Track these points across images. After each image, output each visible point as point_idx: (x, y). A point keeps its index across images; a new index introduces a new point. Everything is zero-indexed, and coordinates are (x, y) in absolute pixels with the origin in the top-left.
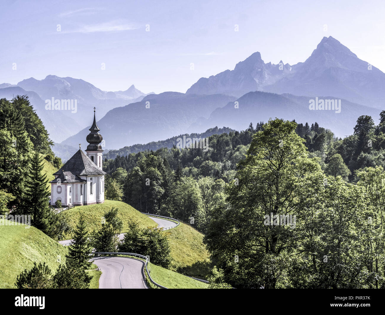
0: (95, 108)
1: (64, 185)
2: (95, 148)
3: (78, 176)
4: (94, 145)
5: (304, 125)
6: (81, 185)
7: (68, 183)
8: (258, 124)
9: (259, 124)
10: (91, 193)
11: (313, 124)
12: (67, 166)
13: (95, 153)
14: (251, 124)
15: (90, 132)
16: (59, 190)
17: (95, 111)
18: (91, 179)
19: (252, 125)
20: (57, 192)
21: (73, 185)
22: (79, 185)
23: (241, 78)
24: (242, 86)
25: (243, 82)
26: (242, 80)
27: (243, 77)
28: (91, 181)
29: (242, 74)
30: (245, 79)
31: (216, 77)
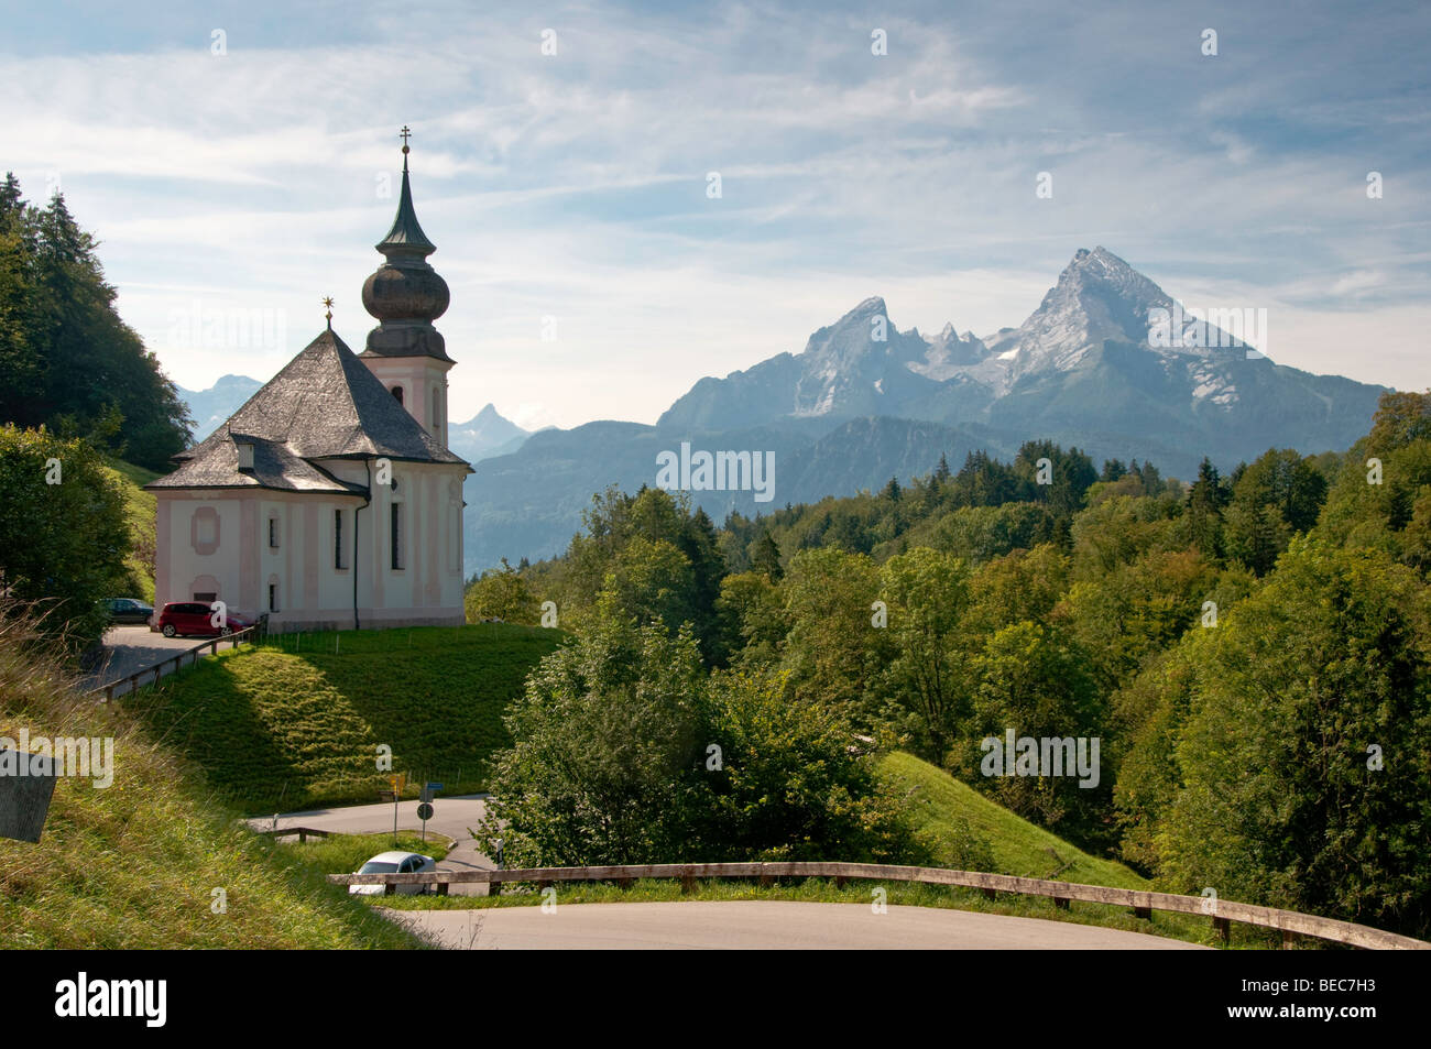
0: (406, 130)
1: (237, 502)
2: (413, 340)
4: (404, 326)
6: (337, 512)
10: (395, 566)
13: (409, 370)
15: (382, 259)
16: (206, 531)
17: (406, 150)
18: (393, 484)
20: (193, 543)
21: (288, 510)
22: (325, 511)
23: (825, 379)
24: (829, 402)
25: (832, 390)
26: (831, 385)
27: (832, 375)
28: (392, 495)
29: (829, 364)
30: (838, 381)
31: (750, 376)
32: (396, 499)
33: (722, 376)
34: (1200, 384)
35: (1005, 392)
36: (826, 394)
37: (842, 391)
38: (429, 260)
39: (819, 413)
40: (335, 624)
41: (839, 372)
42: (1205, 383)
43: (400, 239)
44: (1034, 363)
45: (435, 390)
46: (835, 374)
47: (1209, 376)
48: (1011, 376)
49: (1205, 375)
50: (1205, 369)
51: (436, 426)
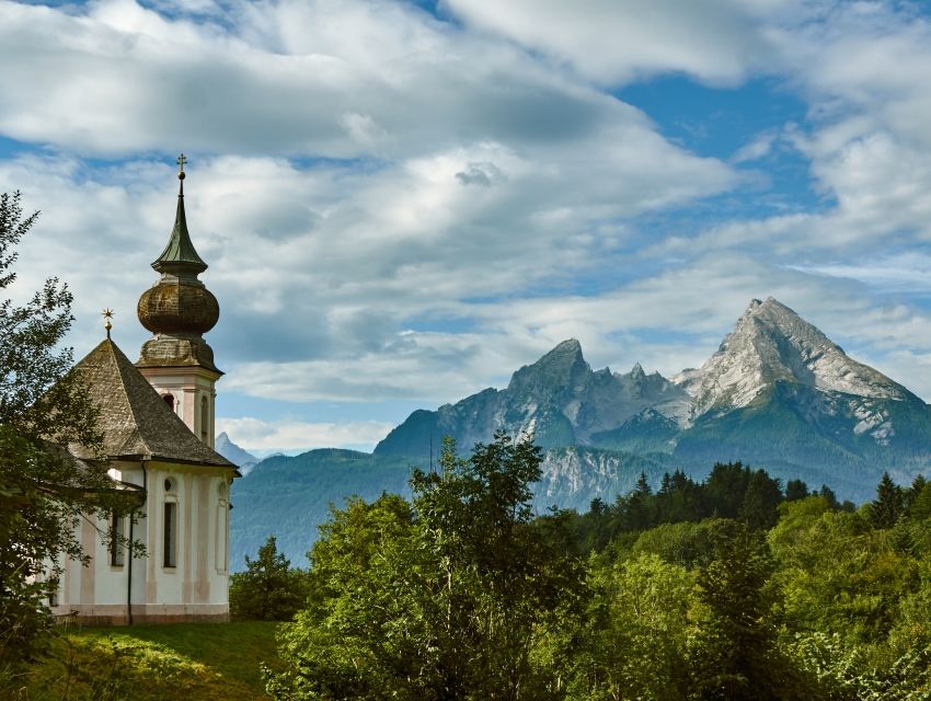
2: (182, 352)
4: (174, 339)
10: (168, 563)
13: (180, 380)
15: (157, 276)
17: (182, 177)
18: (168, 485)
23: (527, 412)
25: (533, 422)
26: (531, 418)
27: (533, 409)
28: (165, 496)
29: (529, 400)
30: (538, 413)
31: (460, 409)
32: (170, 500)
33: (434, 409)
34: (860, 421)
35: (689, 426)
36: (528, 424)
37: (542, 424)
38: (200, 277)
40: (110, 619)
41: (539, 408)
42: (865, 419)
43: (174, 256)
44: (714, 399)
45: (204, 399)
46: (535, 408)
47: (868, 413)
48: (693, 411)
49: (864, 412)
50: (865, 407)
51: (204, 434)
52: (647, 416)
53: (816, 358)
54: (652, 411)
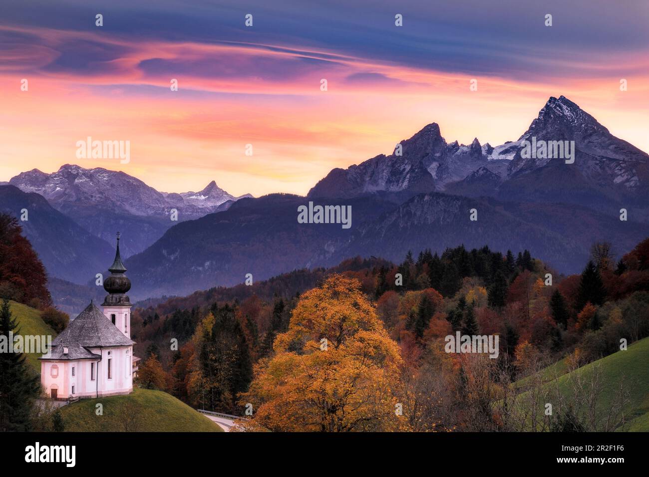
0: (118, 233)
1: (63, 364)
2: (118, 300)
3: (88, 348)
4: (116, 296)
5: (504, 255)
6: (92, 364)
7: (69, 360)
8: (421, 254)
9: (424, 253)
10: (109, 377)
11: (520, 253)
12: (69, 331)
13: (117, 310)
14: (410, 254)
15: (111, 273)
16: (55, 372)
17: (118, 239)
18: (109, 353)
19: (410, 256)
20: (51, 375)
21: (78, 365)
22: (88, 364)
23: (404, 170)
24: (406, 183)
25: (408, 176)
26: (407, 173)
27: (408, 168)
28: (108, 357)
29: (406, 161)
30: (412, 171)
31: (361, 168)
32: (110, 358)
33: (345, 167)
34: (618, 175)
35: (507, 179)
36: (405, 178)
37: (414, 177)
39: (401, 190)
40: (91, 396)
41: (412, 166)
42: (621, 175)
43: (116, 268)
44: (524, 162)
45: (126, 315)
46: (410, 167)
47: (623, 171)
48: (511, 169)
49: (621, 170)
50: (621, 167)
52: (481, 172)
53: (591, 135)
54: (484, 169)
